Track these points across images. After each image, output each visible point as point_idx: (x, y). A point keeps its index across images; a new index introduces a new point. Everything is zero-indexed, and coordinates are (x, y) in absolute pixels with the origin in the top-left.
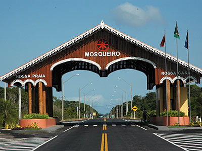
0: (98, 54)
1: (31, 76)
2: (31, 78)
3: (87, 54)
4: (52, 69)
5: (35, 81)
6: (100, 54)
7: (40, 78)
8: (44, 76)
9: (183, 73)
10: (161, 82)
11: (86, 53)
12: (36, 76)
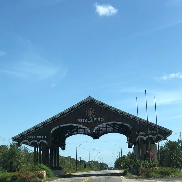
0: (87, 120)
1: (36, 137)
2: (36, 139)
3: (79, 121)
4: (52, 132)
5: (38, 141)
6: (89, 120)
7: (42, 139)
8: (46, 137)
9: (153, 132)
10: (137, 140)
11: (78, 119)
12: (40, 137)
